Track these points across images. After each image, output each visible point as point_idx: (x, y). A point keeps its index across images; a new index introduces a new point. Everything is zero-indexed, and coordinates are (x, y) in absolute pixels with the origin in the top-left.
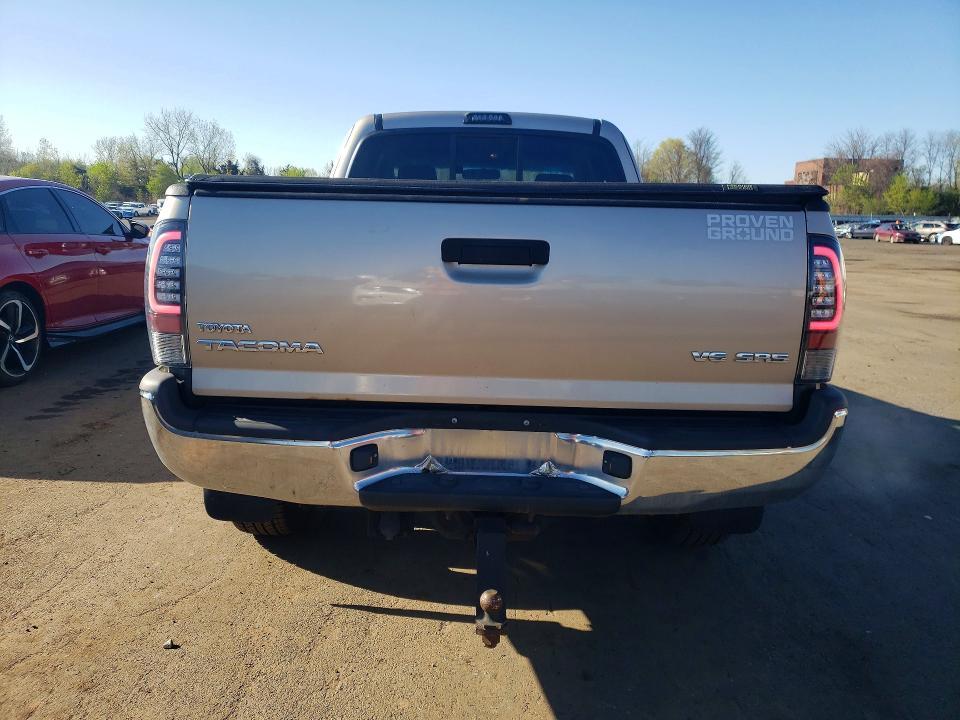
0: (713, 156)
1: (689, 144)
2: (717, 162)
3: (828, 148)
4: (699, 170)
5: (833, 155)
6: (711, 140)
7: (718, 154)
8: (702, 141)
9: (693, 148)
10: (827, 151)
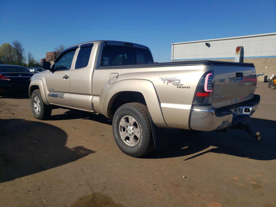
0: (22, 49)
1: (12, 45)
2: (24, 51)
3: (55, 49)
4: (18, 54)
5: (56, 51)
6: (21, 45)
7: (23, 49)
8: (18, 45)
9: (14, 47)
10: (55, 50)
